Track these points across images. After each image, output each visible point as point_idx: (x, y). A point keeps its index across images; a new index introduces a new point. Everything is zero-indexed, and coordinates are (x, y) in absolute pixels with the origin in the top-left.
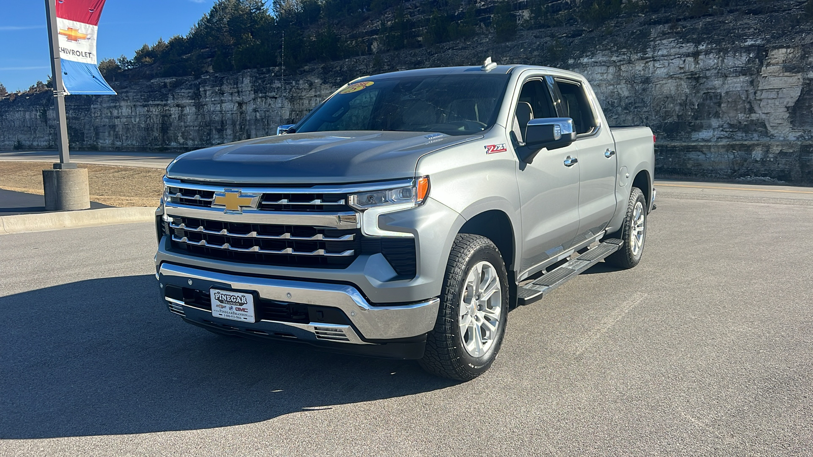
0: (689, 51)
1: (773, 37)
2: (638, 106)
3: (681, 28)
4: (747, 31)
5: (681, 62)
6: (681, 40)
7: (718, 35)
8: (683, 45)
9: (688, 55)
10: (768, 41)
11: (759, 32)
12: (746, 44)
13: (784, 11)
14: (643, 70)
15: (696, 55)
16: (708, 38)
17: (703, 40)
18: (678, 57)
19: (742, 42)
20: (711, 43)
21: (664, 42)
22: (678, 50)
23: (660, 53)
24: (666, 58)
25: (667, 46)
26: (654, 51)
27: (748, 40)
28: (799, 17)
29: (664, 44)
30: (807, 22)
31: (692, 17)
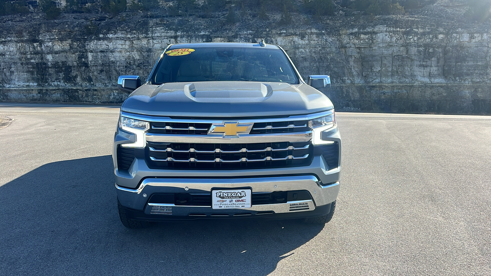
0: (172, 35)
1: (213, 31)
2: (146, 65)
3: (166, 22)
4: (200, 26)
5: (168, 41)
6: (167, 28)
7: (186, 27)
8: (169, 31)
9: (172, 37)
10: (211, 33)
11: (206, 28)
12: (201, 34)
13: (216, 18)
14: (147, 44)
15: (176, 37)
16: (181, 29)
17: (179, 29)
18: (166, 38)
19: (199, 32)
20: (183, 31)
21: (158, 28)
22: (166, 34)
23: (156, 35)
24: (159, 38)
25: (159, 32)
26: (152, 34)
27: (202, 31)
28: (224, 22)
29: (158, 30)
30: (228, 25)
31: (171, 16)
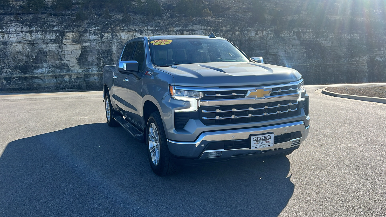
0: (27, 30)
1: (65, 27)
2: (3, 57)
3: (20, 19)
4: (53, 23)
5: (24, 35)
6: (22, 24)
7: (40, 24)
8: (23, 27)
9: (27, 32)
10: (64, 29)
11: (59, 24)
12: (54, 29)
13: (67, 16)
14: (2, 38)
15: (31, 32)
16: (36, 25)
17: (33, 25)
18: (21, 33)
19: (52, 28)
20: (37, 27)
21: (12, 24)
22: (21, 29)
23: (11, 30)
24: (15, 33)
25: (14, 27)
26: (7, 29)
27: (55, 27)
28: (74, 19)
29: (12, 26)
30: (78, 22)
31: (24, 14)
